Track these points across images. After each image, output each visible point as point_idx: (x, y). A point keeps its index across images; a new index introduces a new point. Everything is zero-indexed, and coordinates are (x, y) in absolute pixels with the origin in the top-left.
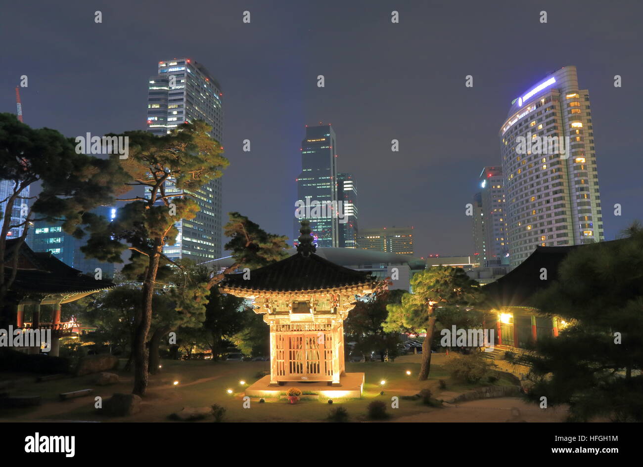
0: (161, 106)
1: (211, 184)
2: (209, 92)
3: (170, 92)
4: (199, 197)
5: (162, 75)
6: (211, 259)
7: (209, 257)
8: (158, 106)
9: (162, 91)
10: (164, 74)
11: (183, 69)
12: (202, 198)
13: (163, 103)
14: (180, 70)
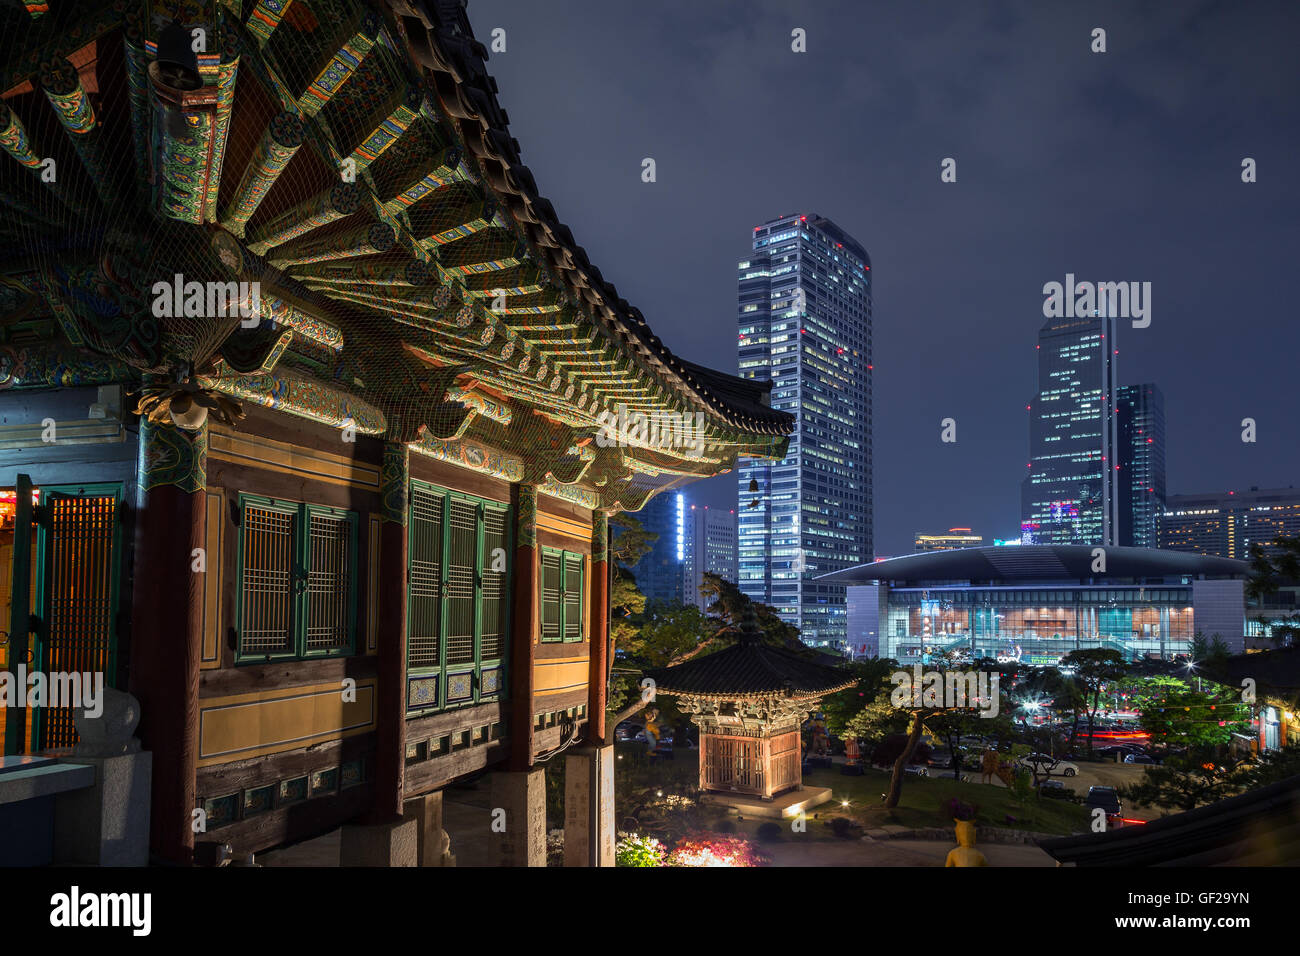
0: (759, 306)
1: (851, 433)
2: (843, 269)
3: (773, 281)
4: (830, 459)
5: (759, 250)
6: (854, 563)
7: (851, 559)
8: (754, 308)
9: (761, 280)
10: (763, 249)
11: (794, 234)
12: (836, 460)
13: (763, 301)
14: (789, 237)
